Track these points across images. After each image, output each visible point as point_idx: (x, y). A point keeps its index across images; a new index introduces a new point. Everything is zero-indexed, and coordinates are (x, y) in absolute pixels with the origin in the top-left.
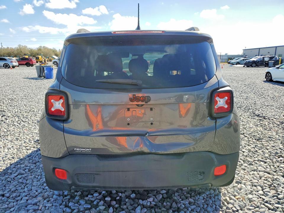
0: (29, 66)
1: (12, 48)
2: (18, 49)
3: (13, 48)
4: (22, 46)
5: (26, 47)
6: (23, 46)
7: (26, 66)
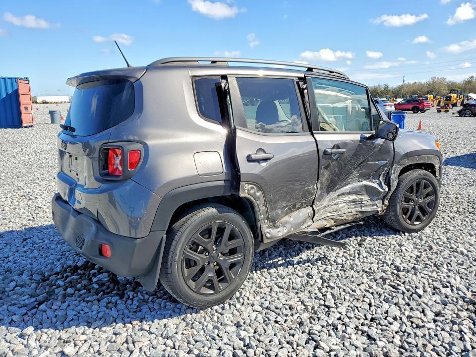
0: (417, 113)
1: (421, 83)
2: (429, 85)
3: (423, 83)
4: (438, 78)
5: (443, 79)
6: (440, 78)
7: (412, 112)
